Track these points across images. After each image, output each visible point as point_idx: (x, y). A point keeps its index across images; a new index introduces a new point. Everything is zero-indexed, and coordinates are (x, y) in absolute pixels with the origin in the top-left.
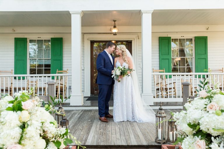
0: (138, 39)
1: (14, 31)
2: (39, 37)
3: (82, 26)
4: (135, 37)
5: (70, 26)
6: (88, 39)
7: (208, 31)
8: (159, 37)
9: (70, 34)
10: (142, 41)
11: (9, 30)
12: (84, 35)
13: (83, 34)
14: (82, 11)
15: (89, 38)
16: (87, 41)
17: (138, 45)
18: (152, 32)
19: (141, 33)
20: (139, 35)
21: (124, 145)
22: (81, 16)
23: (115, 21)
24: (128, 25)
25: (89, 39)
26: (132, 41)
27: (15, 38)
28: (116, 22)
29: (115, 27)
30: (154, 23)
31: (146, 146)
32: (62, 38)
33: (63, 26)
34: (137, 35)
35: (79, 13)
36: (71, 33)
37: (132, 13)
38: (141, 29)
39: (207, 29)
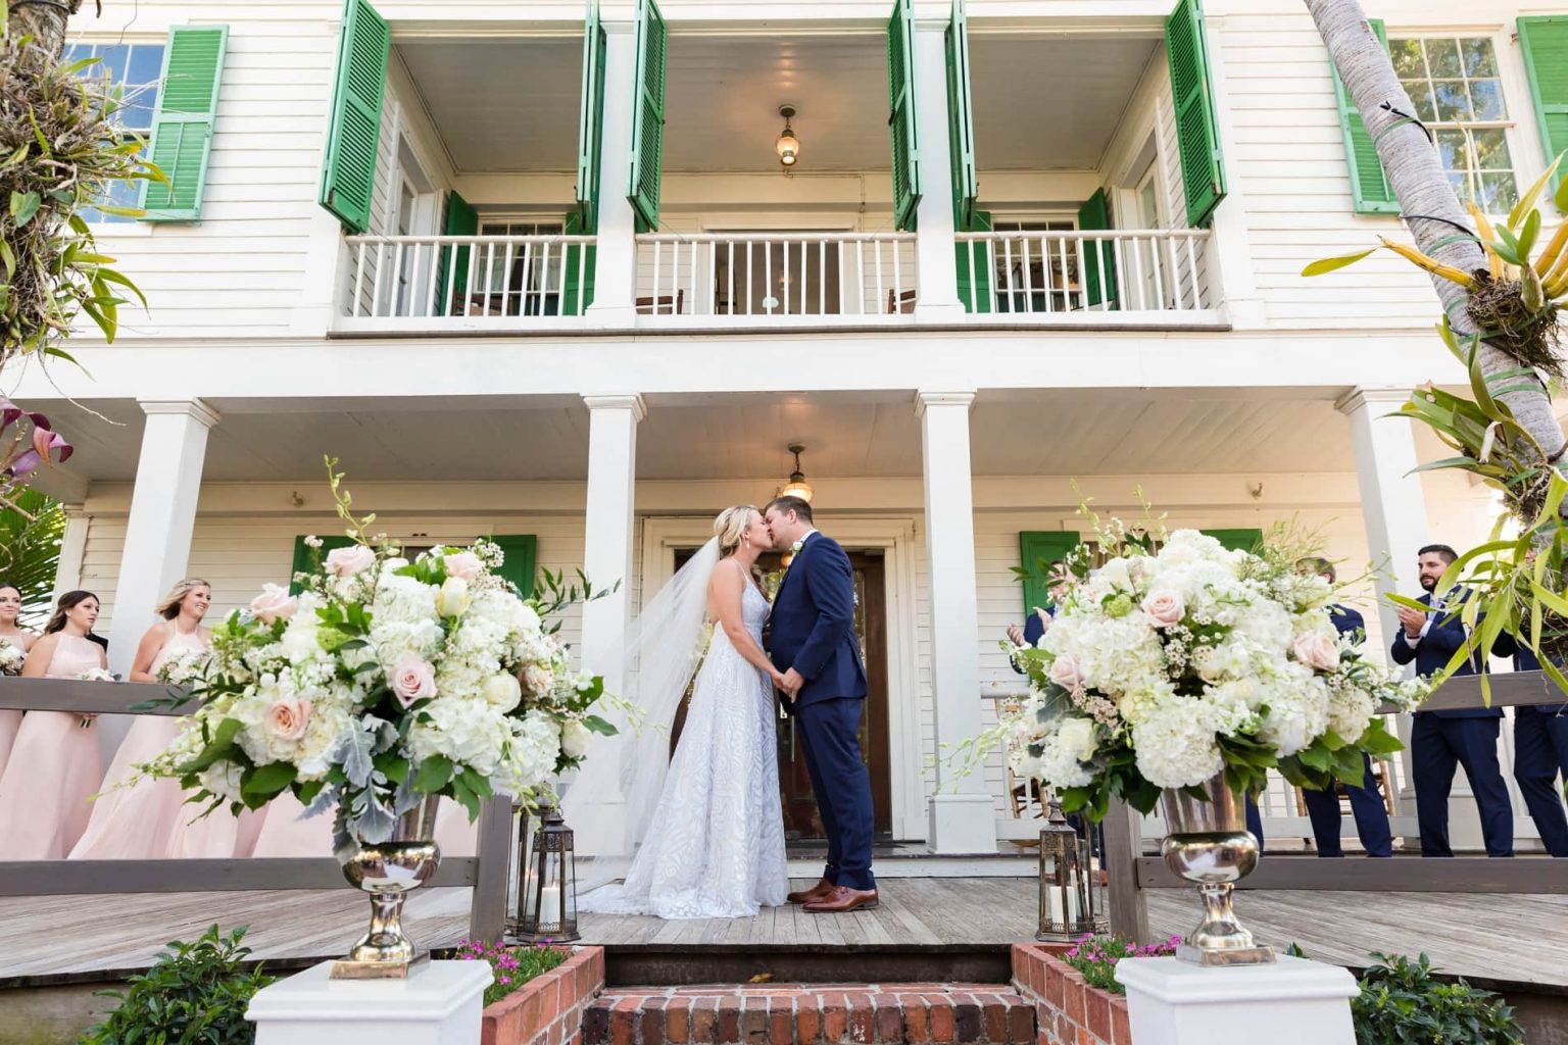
1: (300, 502)
2: (419, 532)
4: (898, 533)
5: (582, 478)
6: (662, 543)
7: (1260, 500)
8: (1021, 534)
9: (580, 519)
10: (930, 553)
11: (273, 498)
12: (646, 521)
13: (642, 516)
14: (643, 395)
15: (669, 538)
16: (658, 549)
18: (976, 510)
19: (921, 511)
20: (914, 516)
21: (831, 946)
22: (633, 414)
23: (796, 450)
24: (864, 475)
25: (667, 542)
26: (883, 551)
27: (297, 540)
28: (800, 456)
30: (984, 465)
31: (936, 951)
32: (533, 538)
33: (544, 477)
34: (911, 522)
35: (627, 402)
36: (583, 513)
37: (878, 406)
38: (921, 492)
39: (1256, 494)
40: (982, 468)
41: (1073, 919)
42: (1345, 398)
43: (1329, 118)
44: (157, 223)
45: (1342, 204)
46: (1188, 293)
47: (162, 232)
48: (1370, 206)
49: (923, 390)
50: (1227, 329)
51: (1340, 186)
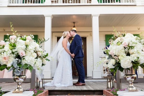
0: (91, 36)
1: (4, 30)
3: (52, 27)
4: (88, 35)
5: (44, 27)
7: (139, 30)
8: (106, 35)
13: (53, 32)
14: (52, 15)
15: (56, 35)
16: (55, 37)
17: (90, 42)
18: (99, 32)
19: (92, 32)
20: (91, 32)
22: (51, 18)
23: (74, 23)
24: (84, 27)
26: (86, 37)
27: (4, 35)
29: (74, 27)
30: (101, 25)
32: (37, 35)
35: (50, 16)
40: (100, 25)
41: (111, 87)
49: (92, 14)
50: (136, 5)
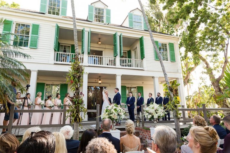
0: (110, 86)
2: (53, 83)
23: (100, 77)
26: (106, 87)
29: (100, 80)
32: (67, 84)
39: (143, 83)
42: (153, 77)
43: (153, 50)
44: (31, 48)
45: (154, 59)
46: (140, 66)
47: (31, 49)
48: (156, 59)
49: (117, 74)
50: (144, 70)
51: (154, 57)
